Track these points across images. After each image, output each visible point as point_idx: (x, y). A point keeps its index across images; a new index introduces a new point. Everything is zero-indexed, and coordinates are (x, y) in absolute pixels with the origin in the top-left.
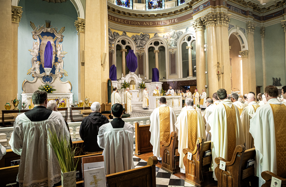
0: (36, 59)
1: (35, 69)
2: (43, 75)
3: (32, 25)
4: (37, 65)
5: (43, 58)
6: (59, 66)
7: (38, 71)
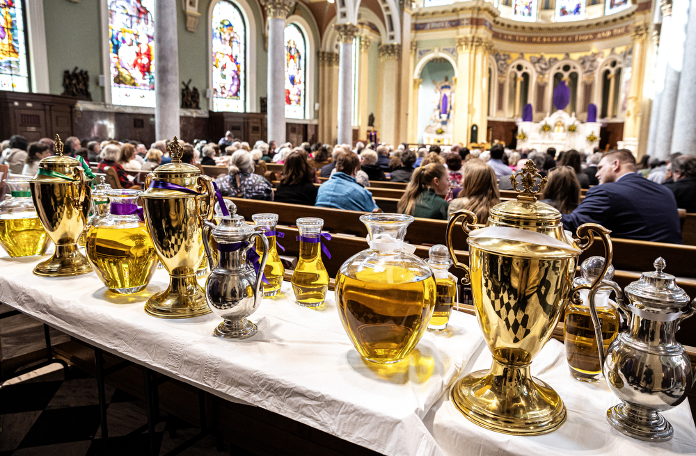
0: (436, 108)
1: (435, 116)
2: (441, 120)
3: (434, 82)
4: (437, 112)
5: (441, 107)
6: (452, 112)
7: (438, 117)
